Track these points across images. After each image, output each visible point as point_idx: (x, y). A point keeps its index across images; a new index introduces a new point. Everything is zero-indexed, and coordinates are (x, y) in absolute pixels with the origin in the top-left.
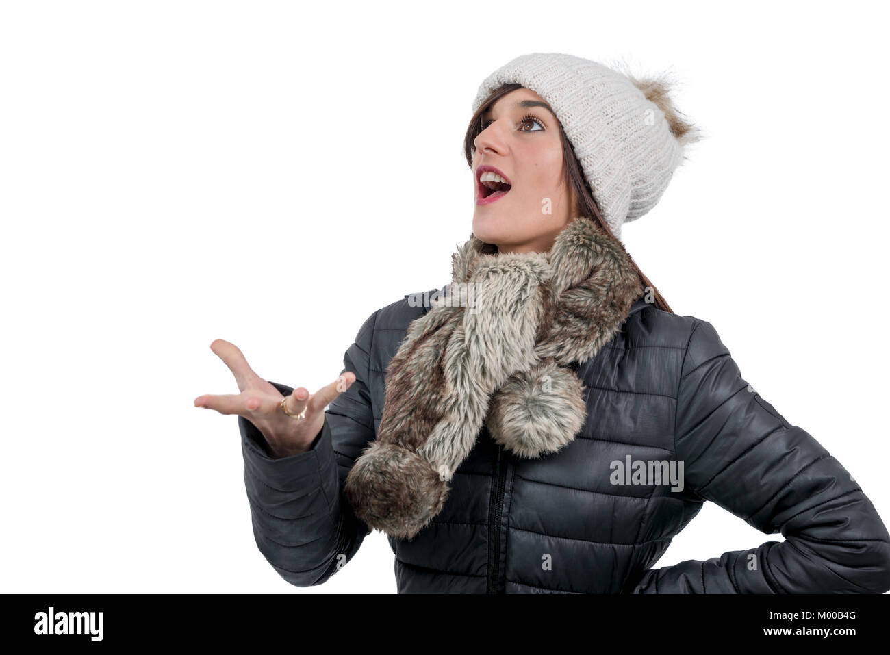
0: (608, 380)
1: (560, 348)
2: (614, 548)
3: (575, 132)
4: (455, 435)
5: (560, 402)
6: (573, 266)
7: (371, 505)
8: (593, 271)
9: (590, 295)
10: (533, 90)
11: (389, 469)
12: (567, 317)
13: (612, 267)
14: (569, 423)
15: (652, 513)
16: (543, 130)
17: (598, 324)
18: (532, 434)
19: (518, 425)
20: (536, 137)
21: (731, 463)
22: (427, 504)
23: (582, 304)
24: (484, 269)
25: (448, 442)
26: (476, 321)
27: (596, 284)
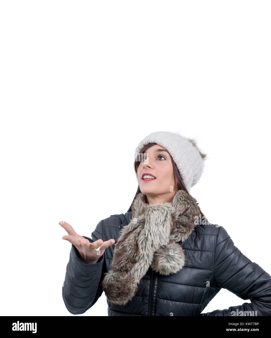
0: (191, 246)
1: (176, 237)
2: (193, 305)
3: (177, 160)
4: (142, 268)
5: (178, 256)
6: (181, 208)
7: (113, 293)
8: (187, 210)
9: (187, 218)
10: (162, 145)
11: (120, 280)
12: (180, 226)
13: (193, 208)
14: (181, 263)
15: (206, 293)
16: (165, 159)
17: (189, 228)
18: (168, 267)
19: (164, 264)
20: (163, 162)
21: (234, 275)
22: (132, 292)
23: (184, 221)
24: (150, 209)
25: (139, 270)
26: (150, 227)
27: (189, 214)
